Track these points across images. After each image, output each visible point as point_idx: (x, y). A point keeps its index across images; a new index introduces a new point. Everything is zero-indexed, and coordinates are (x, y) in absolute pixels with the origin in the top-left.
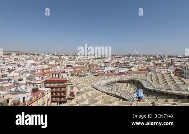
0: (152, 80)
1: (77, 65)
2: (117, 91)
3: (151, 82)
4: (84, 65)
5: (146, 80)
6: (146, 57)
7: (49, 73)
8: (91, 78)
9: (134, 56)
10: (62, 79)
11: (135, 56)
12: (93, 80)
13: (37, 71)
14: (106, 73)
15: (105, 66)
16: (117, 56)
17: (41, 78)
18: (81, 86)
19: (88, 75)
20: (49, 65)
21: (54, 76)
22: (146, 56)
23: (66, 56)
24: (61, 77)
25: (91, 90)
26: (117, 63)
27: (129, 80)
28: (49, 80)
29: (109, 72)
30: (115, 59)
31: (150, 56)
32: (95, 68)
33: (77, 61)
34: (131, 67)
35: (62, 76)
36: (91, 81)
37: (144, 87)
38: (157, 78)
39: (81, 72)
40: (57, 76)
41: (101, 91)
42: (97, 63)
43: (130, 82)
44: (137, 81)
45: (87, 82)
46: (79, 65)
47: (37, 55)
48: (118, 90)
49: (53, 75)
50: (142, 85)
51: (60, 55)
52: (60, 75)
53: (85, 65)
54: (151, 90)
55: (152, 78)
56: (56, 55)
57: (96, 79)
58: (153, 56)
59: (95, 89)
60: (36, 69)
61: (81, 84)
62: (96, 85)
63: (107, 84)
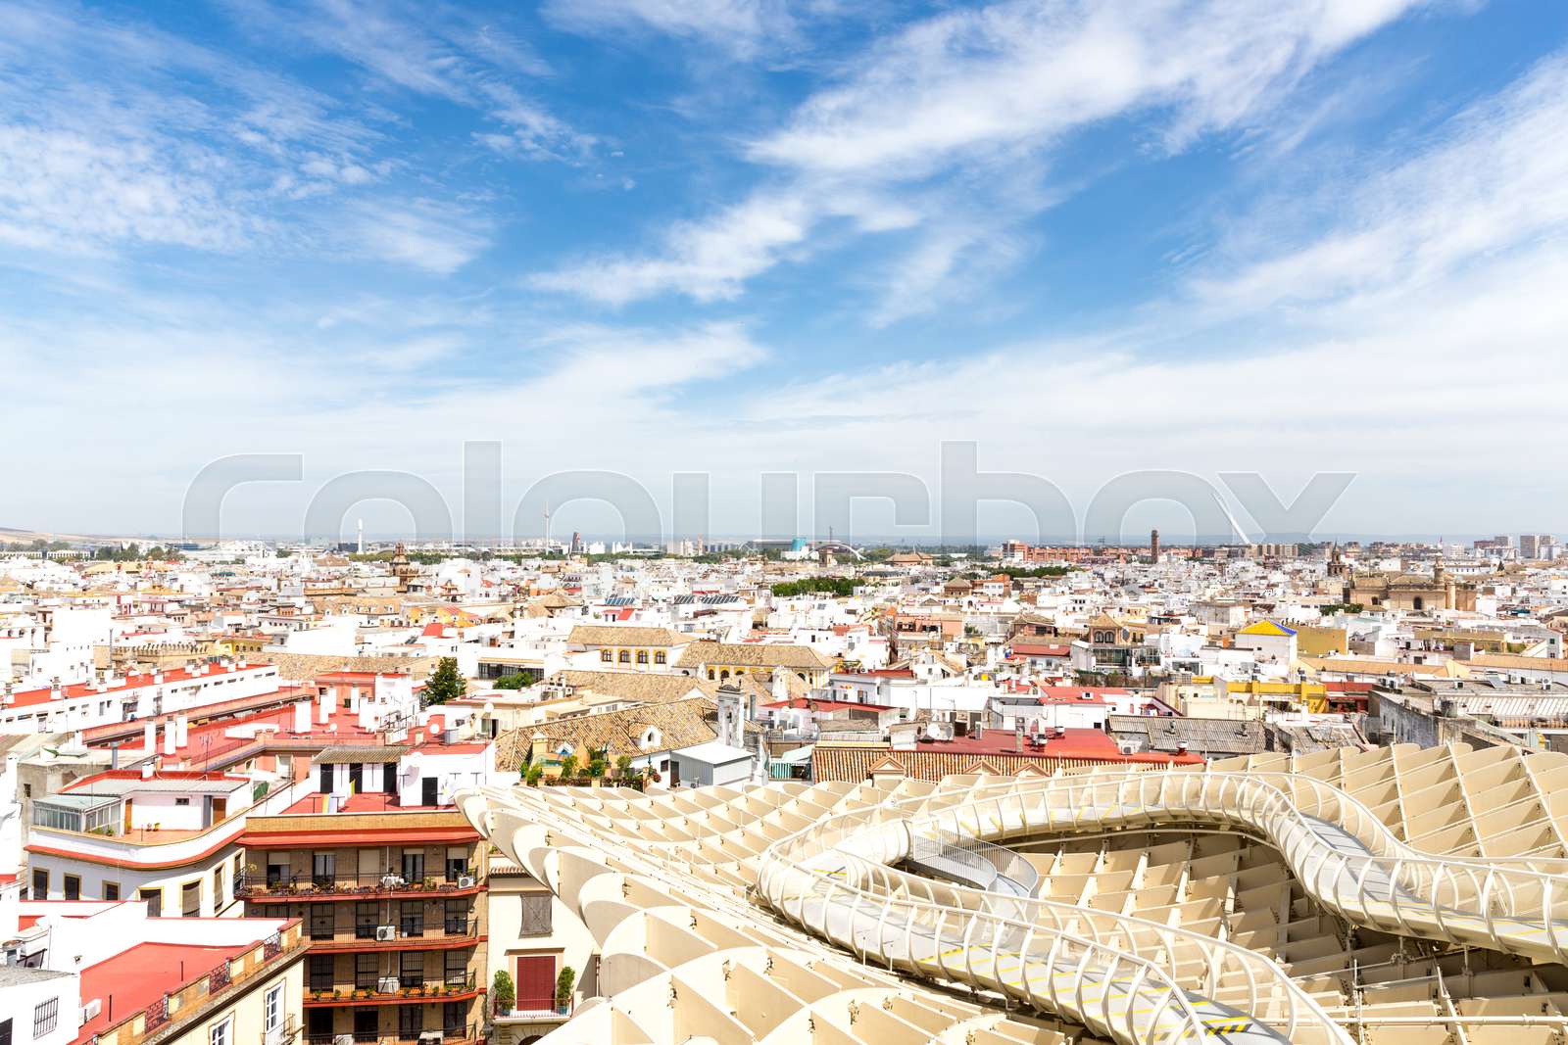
0: (1393, 818)
1: (591, 661)
2: (1012, 944)
3: (1382, 834)
4: (661, 658)
5: (1332, 820)
6: (1334, 569)
7: (285, 753)
8: (740, 803)
9: (1201, 554)
10: (429, 818)
11: (1209, 552)
12: (755, 828)
13: (160, 729)
14: (905, 741)
15: (897, 669)
16: (1017, 560)
17: (193, 815)
18: (617, 897)
19: (703, 773)
20: (293, 664)
21: (341, 778)
22: (1335, 556)
23: (475, 567)
24: (411, 794)
25: (731, 939)
26: (1026, 637)
27: (1151, 821)
28: (289, 825)
29: (934, 731)
30: (993, 588)
31: (1377, 550)
32: (780, 692)
33: (589, 619)
34: (1167, 679)
35: (430, 787)
36: (735, 837)
37: (1310, 900)
38: (1455, 794)
39: (635, 741)
40: (374, 780)
41: (840, 946)
42: (803, 640)
43: (1155, 840)
44: (1236, 825)
45: (692, 847)
46: (606, 657)
47: (156, 554)
48: (1023, 929)
49: (327, 770)
50: (1292, 876)
51: (410, 548)
52: (400, 771)
53: (674, 656)
54: (1387, 925)
55: (1393, 793)
56: (369, 559)
57: (790, 807)
58: (1415, 554)
59: (782, 919)
60: (145, 709)
61: (619, 878)
62: (785, 883)
63: (905, 864)
